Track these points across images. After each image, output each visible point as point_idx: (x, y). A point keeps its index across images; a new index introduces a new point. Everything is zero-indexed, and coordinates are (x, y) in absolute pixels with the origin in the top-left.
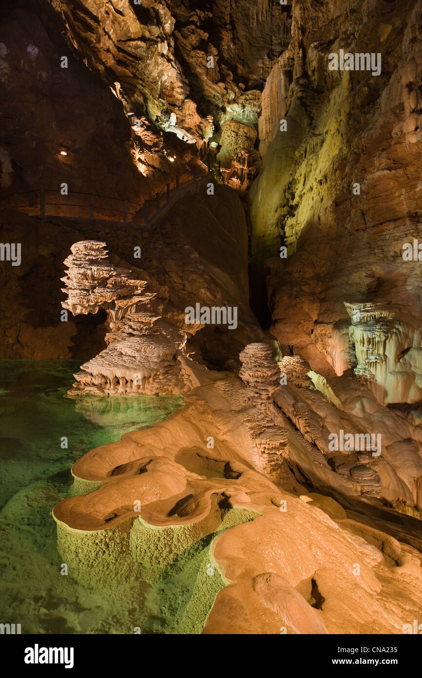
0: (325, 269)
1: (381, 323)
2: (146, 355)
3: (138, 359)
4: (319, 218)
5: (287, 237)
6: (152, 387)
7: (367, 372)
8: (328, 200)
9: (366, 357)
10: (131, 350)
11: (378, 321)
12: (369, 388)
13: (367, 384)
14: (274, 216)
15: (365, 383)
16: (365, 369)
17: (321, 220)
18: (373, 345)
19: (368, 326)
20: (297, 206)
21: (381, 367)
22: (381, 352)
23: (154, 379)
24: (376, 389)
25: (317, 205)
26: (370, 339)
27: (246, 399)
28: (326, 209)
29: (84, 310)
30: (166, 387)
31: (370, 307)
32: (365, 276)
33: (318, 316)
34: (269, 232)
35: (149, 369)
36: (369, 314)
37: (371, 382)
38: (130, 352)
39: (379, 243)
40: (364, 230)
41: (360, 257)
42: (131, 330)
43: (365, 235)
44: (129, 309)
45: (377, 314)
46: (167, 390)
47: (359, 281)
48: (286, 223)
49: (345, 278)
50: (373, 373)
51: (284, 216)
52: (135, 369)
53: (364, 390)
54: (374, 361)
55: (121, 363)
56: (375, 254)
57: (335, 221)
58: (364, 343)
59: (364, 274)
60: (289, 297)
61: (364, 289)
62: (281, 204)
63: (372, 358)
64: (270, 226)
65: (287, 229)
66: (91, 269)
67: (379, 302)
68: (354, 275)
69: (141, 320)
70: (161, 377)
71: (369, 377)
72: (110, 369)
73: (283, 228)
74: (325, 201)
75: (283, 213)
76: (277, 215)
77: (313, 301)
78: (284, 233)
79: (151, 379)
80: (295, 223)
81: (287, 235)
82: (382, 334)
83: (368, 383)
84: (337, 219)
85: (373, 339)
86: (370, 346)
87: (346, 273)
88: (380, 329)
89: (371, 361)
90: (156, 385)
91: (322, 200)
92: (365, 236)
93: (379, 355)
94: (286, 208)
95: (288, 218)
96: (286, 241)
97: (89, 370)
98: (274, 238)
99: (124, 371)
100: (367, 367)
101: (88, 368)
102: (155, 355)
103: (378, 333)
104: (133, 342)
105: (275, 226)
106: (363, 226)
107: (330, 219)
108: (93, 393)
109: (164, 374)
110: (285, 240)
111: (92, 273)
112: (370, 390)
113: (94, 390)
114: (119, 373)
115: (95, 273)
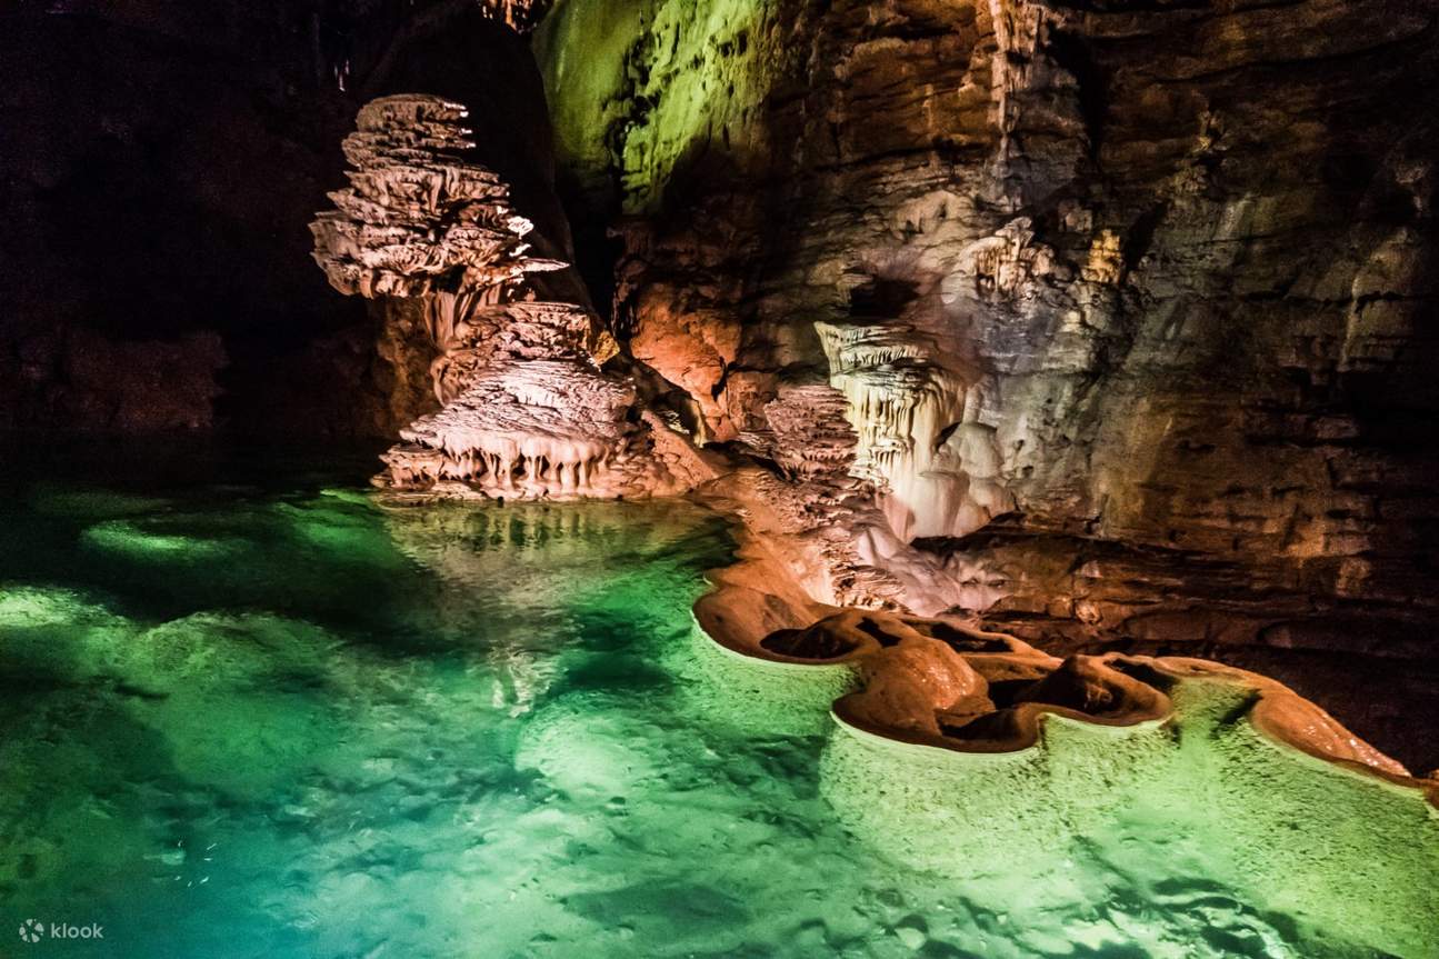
0: (748, 250)
1: (905, 370)
2: (583, 404)
3: (566, 413)
4: (726, 132)
5: (628, 173)
6: (611, 482)
7: (874, 472)
8: (748, 91)
9: (871, 441)
10: (545, 392)
11: (899, 365)
12: (878, 506)
13: (873, 498)
14: (600, 118)
15: (868, 496)
16: (869, 466)
17: (731, 136)
18: (887, 414)
19: (879, 376)
20: (656, 100)
21: (903, 461)
22: (904, 431)
23: (608, 463)
24: (891, 507)
25: (717, 103)
26: (881, 404)
27: (802, 509)
28: (745, 113)
29: (401, 284)
30: (638, 481)
31: (879, 335)
32: (846, 271)
33: (737, 356)
34: (586, 157)
35: (599, 438)
36: (879, 350)
37: (881, 494)
38: (539, 396)
39: (872, 200)
40: (837, 169)
41: (831, 228)
42: (517, 345)
43: (837, 180)
44: (484, 294)
45: (895, 351)
46: (643, 488)
47: (830, 280)
48: (626, 138)
49: (800, 274)
50: (886, 474)
51: (624, 121)
52: (569, 438)
53: (868, 512)
54: (890, 450)
55: (530, 422)
56: (865, 223)
57: (768, 144)
58: (868, 412)
59: (843, 267)
60: (672, 309)
61: (843, 298)
62: (616, 93)
63: (886, 444)
64: (590, 143)
65: (628, 152)
66: (444, 173)
67: (896, 325)
68: (820, 268)
69: (548, 320)
70: (621, 459)
71: (877, 484)
72: (509, 435)
73: (619, 148)
74: (739, 93)
75: (620, 115)
76: (606, 117)
77: (726, 322)
78: (622, 162)
79: (601, 465)
80: (648, 141)
81: (629, 167)
82: (908, 392)
83: (876, 496)
84: (772, 140)
85: (888, 402)
86: (883, 418)
87: (801, 261)
88: (904, 382)
89: (885, 449)
90: (617, 477)
91: (731, 90)
92: (837, 184)
93: (900, 437)
94: (627, 103)
95: (630, 128)
96: (626, 183)
97: (436, 443)
98: (599, 173)
99: (544, 440)
100: (874, 462)
101: (435, 435)
102: (604, 404)
103: (900, 392)
104: (545, 373)
105: (600, 143)
106: (833, 160)
107: (754, 136)
108: (457, 497)
109: (627, 450)
110: (623, 178)
111: (444, 185)
112: (880, 511)
113: (462, 492)
114: (531, 447)
115: (455, 185)
